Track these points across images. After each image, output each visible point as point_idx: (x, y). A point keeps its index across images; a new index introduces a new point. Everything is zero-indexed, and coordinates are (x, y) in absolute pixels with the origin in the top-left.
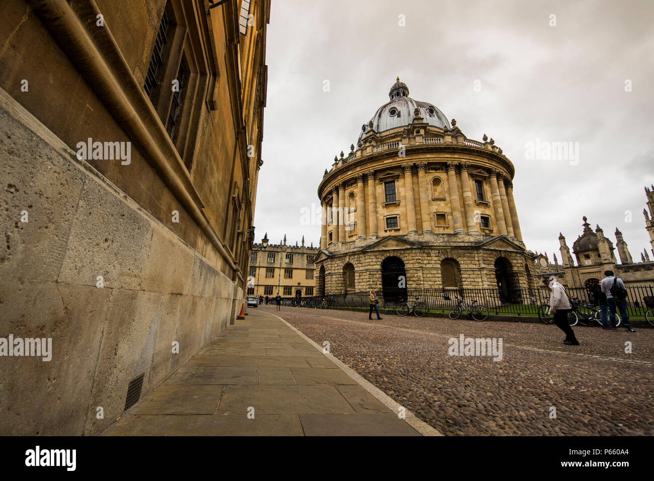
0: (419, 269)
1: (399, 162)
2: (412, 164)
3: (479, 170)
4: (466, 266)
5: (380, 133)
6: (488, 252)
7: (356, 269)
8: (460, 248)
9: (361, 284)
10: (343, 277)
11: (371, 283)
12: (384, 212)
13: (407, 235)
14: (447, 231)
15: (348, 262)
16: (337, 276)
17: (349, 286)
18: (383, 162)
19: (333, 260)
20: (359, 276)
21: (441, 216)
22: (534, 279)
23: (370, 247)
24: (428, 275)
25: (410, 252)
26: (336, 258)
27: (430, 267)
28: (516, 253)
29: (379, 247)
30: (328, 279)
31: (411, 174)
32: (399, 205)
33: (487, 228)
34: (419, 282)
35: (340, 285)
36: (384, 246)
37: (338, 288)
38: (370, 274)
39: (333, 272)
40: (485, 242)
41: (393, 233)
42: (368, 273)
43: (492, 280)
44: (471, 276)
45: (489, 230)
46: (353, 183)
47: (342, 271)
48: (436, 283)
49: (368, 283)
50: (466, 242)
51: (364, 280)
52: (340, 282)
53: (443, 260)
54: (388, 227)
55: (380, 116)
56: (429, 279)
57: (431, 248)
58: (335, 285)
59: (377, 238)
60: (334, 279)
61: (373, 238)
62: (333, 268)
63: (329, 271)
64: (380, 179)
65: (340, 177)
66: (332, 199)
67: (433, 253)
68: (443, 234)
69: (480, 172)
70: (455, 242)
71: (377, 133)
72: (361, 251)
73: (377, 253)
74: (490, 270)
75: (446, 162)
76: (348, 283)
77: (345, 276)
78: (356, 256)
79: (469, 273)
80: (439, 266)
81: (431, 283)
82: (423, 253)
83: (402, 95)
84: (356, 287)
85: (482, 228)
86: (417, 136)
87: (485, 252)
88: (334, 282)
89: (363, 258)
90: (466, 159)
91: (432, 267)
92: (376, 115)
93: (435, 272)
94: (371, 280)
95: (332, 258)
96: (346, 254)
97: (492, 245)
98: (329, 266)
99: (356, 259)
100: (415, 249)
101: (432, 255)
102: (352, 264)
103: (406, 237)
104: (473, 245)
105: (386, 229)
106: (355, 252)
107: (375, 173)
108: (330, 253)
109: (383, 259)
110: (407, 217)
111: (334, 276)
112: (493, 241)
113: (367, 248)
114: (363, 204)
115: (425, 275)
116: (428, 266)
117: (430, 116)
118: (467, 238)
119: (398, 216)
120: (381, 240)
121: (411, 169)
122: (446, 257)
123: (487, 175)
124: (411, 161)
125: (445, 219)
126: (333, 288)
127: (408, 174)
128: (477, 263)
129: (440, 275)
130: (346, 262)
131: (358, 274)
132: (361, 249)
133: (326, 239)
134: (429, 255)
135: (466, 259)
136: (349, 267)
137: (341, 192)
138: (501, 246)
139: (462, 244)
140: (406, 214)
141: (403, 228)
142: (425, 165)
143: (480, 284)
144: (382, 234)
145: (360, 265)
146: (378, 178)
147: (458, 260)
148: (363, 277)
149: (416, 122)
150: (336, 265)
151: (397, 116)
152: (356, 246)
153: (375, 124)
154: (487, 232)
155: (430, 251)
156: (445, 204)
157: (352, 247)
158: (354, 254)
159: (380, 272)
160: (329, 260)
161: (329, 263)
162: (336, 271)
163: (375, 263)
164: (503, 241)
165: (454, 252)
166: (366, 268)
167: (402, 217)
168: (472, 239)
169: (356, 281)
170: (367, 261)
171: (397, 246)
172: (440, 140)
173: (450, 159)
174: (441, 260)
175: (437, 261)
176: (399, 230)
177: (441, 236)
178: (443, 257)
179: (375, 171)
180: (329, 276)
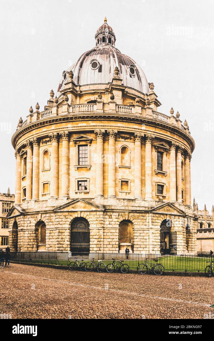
0: (101, 228)
1: (93, 127)
2: (103, 131)
3: (161, 143)
4: (138, 227)
5: (80, 86)
6: (157, 215)
7: (47, 227)
8: (136, 211)
9: (51, 240)
10: (35, 233)
11: (59, 240)
12: (76, 175)
13: (93, 199)
14: (128, 197)
15: (40, 220)
16: (30, 232)
17: (40, 241)
18: (78, 124)
19: (26, 217)
20: (50, 233)
21: (125, 182)
22: (194, 235)
23: (60, 207)
24: (108, 234)
25: (95, 213)
26: (29, 215)
27: (110, 227)
28: (179, 216)
29: (68, 208)
30: (20, 234)
31: (102, 140)
32: (90, 169)
33: (161, 195)
34: (100, 240)
35: (32, 240)
36: (73, 208)
37: (30, 243)
38: (59, 232)
39: (25, 228)
40: (156, 207)
41: (83, 196)
42: (58, 231)
43: (157, 238)
44: (142, 235)
45: (163, 197)
46: (48, 141)
47: (34, 228)
48: (114, 240)
49: (57, 240)
50: (141, 207)
51: (54, 237)
52: (32, 238)
53: (121, 221)
54: (78, 190)
55: (81, 66)
56: (108, 237)
57: (113, 211)
58: (27, 241)
59: (68, 199)
60: (26, 235)
61: (64, 199)
62: (26, 225)
63: (22, 228)
64: (74, 141)
65: (34, 132)
66: (26, 153)
67: (114, 215)
68: (124, 199)
69: (162, 145)
70: (133, 206)
71: (76, 86)
72: (52, 211)
73: (67, 214)
74: (156, 230)
75: (134, 133)
76: (40, 238)
77: (37, 232)
78: (48, 215)
79: (140, 232)
80: (118, 226)
81: (110, 240)
82: (106, 215)
83: (107, 41)
84: (47, 243)
85: (157, 194)
86: (111, 102)
87: (154, 215)
88: (27, 238)
89: (54, 218)
90: (151, 131)
91: (112, 227)
92: (77, 63)
93: (114, 231)
94: (60, 237)
95: (25, 215)
96: (38, 213)
97: (161, 209)
98: (22, 222)
99: (47, 218)
100: (99, 211)
101: (113, 217)
102: (44, 222)
103: (93, 200)
104: (147, 209)
105: (77, 191)
106: (46, 211)
107: (70, 135)
108: (23, 210)
109: (72, 219)
110: (96, 181)
111: (27, 232)
112: (162, 207)
113: (57, 208)
114: (57, 165)
115: (105, 234)
116: (109, 226)
117: (131, 77)
118: (143, 204)
119: (88, 180)
120: (71, 202)
121: (103, 135)
122: (124, 219)
123: (168, 147)
124: (103, 127)
125: (128, 185)
126: (25, 243)
127: (100, 140)
128: (147, 224)
129: (118, 234)
130: (38, 220)
131: (49, 232)
132: (52, 209)
133: (20, 194)
134: (110, 217)
135: (139, 220)
136: (41, 224)
137: (35, 147)
138: (168, 210)
139: (138, 209)
140: (95, 179)
141: (92, 191)
142: (115, 133)
143: (147, 240)
144: (73, 196)
145: (51, 223)
146: (72, 140)
147: (133, 221)
148: (53, 234)
149: (115, 83)
150: (29, 222)
151: (98, 70)
152: (48, 205)
153: (76, 74)
154: (161, 198)
155: (112, 214)
156: (129, 172)
157: (44, 206)
158: (46, 212)
159: (69, 231)
160: (21, 217)
161: (22, 219)
162: (29, 228)
163: (64, 223)
164: (171, 207)
165: (131, 214)
166: (56, 226)
167: (91, 181)
168: (146, 204)
169: (47, 237)
170: (57, 220)
171: (84, 208)
172: (131, 109)
173: (137, 130)
174: (120, 221)
175: (116, 222)
176: (88, 193)
177: (122, 200)
178: (121, 219)
179: (69, 132)
180: (22, 232)
